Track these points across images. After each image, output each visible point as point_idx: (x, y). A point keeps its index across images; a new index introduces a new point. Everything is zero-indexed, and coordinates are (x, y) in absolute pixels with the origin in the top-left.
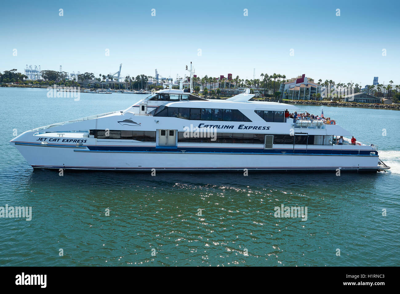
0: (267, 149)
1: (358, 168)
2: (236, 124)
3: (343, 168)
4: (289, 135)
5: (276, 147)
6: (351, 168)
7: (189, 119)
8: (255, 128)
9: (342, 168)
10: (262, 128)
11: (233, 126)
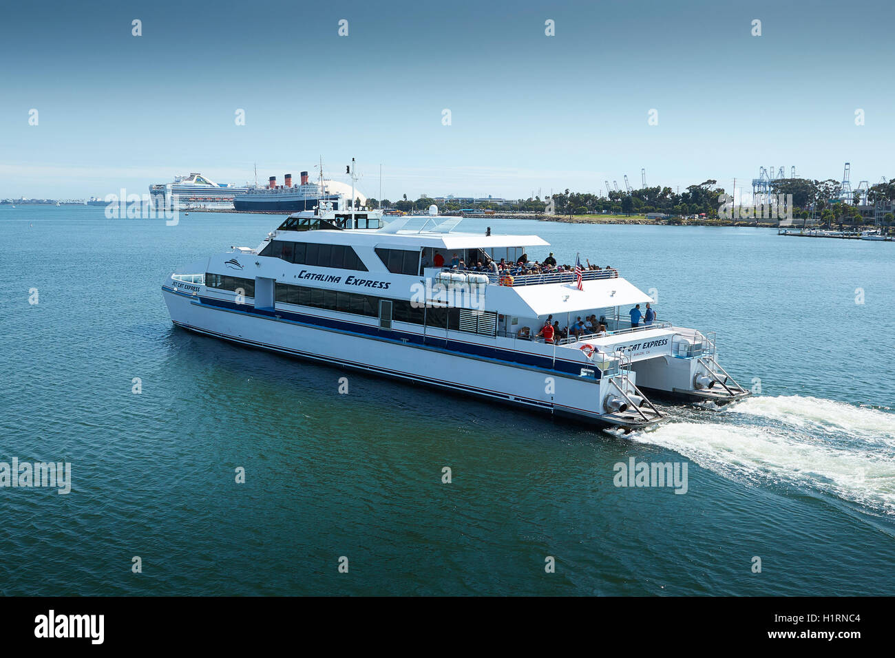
0: (382, 328)
1: (552, 406)
2: (344, 273)
3: (518, 399)
4: (409, 302)
5: (397, 326)
6: (536, 403)
7: (294, 262)
8: (368, 283)
9: (515, 399)
10: (378, 285)
11: (340, 278)
